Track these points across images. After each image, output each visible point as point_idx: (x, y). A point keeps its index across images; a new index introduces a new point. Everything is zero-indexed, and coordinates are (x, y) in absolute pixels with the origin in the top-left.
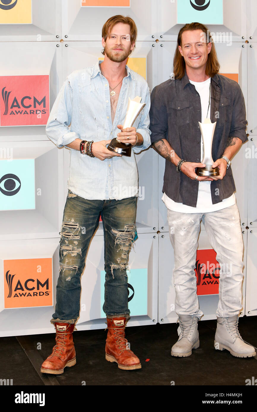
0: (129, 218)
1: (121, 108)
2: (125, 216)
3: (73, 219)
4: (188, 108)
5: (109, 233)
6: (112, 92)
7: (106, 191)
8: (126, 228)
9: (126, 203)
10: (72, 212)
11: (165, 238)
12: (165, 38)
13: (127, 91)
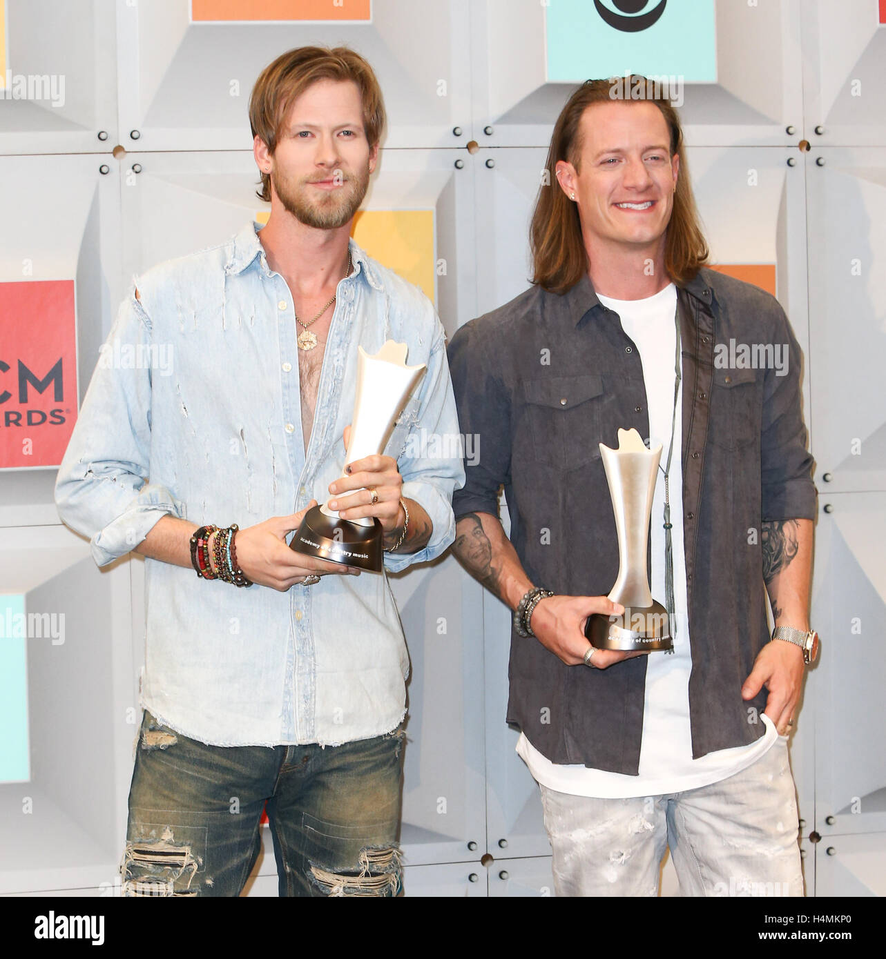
0: (375, 822)
1: (336, 394)
2: (360, 818)
3: (168, 830)
4: (598, 399)
5: (301, 879)
6: (305, 335)
7: (284, 711)
8: (365, 862)
9: (364, 768)
10: (161, 801)
11: (510, 880)
12: (503, 134)
13: (356, 330)
